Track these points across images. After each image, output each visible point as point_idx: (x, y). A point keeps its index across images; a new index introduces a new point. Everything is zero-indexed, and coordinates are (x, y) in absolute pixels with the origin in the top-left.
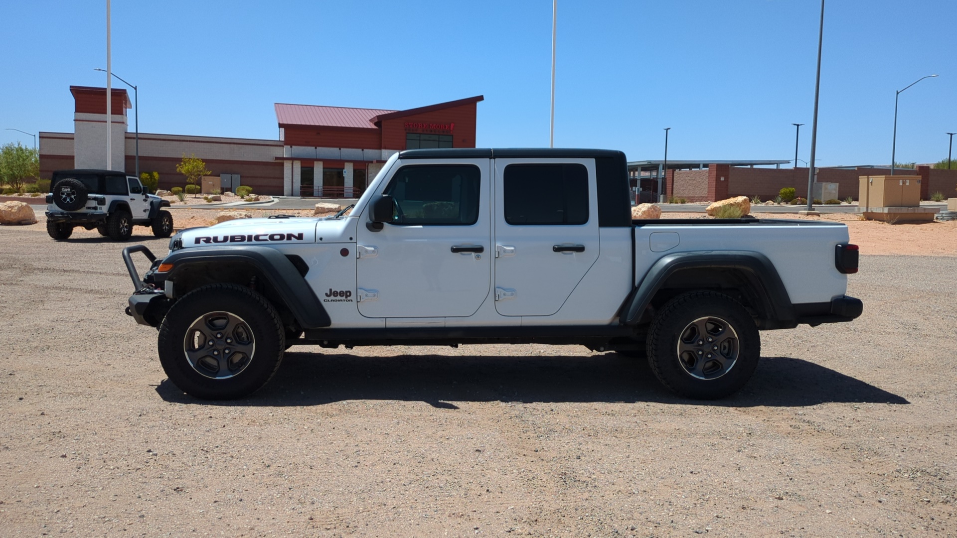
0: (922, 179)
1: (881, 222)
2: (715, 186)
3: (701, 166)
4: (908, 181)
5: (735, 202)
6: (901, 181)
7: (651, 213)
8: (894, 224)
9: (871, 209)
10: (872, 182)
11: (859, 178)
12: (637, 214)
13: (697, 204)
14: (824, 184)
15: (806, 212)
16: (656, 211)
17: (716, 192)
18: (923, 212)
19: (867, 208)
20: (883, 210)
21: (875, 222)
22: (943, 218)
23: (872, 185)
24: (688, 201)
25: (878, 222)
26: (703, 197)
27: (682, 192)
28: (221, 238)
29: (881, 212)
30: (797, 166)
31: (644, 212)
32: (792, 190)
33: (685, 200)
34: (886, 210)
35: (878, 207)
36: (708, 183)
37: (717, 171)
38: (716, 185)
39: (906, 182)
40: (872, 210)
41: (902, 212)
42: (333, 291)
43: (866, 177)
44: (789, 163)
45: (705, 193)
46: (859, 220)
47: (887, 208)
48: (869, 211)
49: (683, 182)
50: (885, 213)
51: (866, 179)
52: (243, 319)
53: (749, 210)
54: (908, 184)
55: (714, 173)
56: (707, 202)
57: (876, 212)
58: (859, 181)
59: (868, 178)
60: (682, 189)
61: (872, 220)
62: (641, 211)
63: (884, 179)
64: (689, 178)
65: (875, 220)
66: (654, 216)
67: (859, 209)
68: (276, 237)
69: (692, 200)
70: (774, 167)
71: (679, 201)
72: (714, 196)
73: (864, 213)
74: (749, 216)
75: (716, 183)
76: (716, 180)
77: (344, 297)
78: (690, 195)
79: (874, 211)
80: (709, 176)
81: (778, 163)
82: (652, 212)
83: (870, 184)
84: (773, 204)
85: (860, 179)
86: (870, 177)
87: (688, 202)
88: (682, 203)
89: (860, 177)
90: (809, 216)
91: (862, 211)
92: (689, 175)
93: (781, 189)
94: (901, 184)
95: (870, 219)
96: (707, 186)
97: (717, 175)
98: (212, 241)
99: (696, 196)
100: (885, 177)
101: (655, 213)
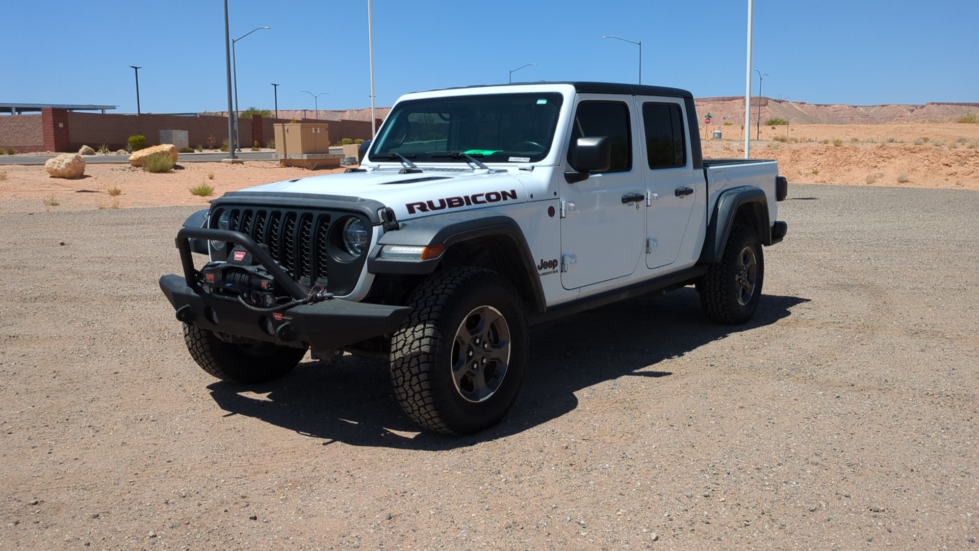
0: (329, 127)
1: (301, 169)
2: (53, 134)
3: (14, 110)
4: (318, 129)
5: (162, 151)
6: (313, 129)
7: (76, 165)
8: (313, 170)
9: (289, 156)
10: (288, 130)
11: (273, 126)
12: (59, 167)
13: (32, 155)
14: (174, 131)
15: (231, 160)
16: (81, 162)
17: (55, 141)
18: (333, 158)
19: (285, 154)
20: (302, 157)
21: (295, 168)
22: (344, 163)
23: (288, 132)
24: (16, 151)
25: (297, 168)
26: (39, 146)
27: (6, 141)
28: (437, 204)
29: (301, 158)
30: (141, 113)
31: (69, 164)
32: (141, 138)
33: (14, 150)
34: (305, 157)
35: (296, 153)
36: (44, 130)
37: (53, 115)
38: (54, 132)
39: (317, 130)
40: (291, 156)
41: (318, 158)
42: (544, 262)
43: (281, 124)
44: (115, 108)
45: (40, 141)
46: (279, 167)
47: (306, 155)
48: (288, 158)
49: (7, 129)
50: (304, 160)
51: (282, 127)
52: (501, 313)
53: (177, 159)
54: (318, 132)
55: (50, 118)
56: (46, 153)
57: (294, 158)
58: (274, 129)
59: (283, 126)
60: (6, 137)
61: (292, 167)
62: (64, 163)
63: (300, 126)
64: (14, 124)
65: (294, 167)
66: (79, 168)
67: (276, 156)
68: (493, 197)
69: (22, 150)
70: (100, 112)
71: (4, 152)
72: (54, 145)
73: (281, 160)
74: (178, 166)
75: (54, 130)
76: (54, 127)
77: (552, 268)
78: (18, 145)
79: (293, 158)
80: (43, 122)
81: (103, 108)
82: (77, 163)
83: (286, 132)
84: (125, 154)
85: (275, 127)
86: (285, 124)
87: (18, 153)
88: (10, 154)
89: (274, 124)
90: (235, 164)
91: (279, 158)
92: (14, 120)
93: (129, 137)
94: (314, 131)
95: (288, 166)
96: (42, 134)
97: (54, 121)
98: (428, 208)
99: (28, 145)
100: (301, 125)
101: (80, 166)
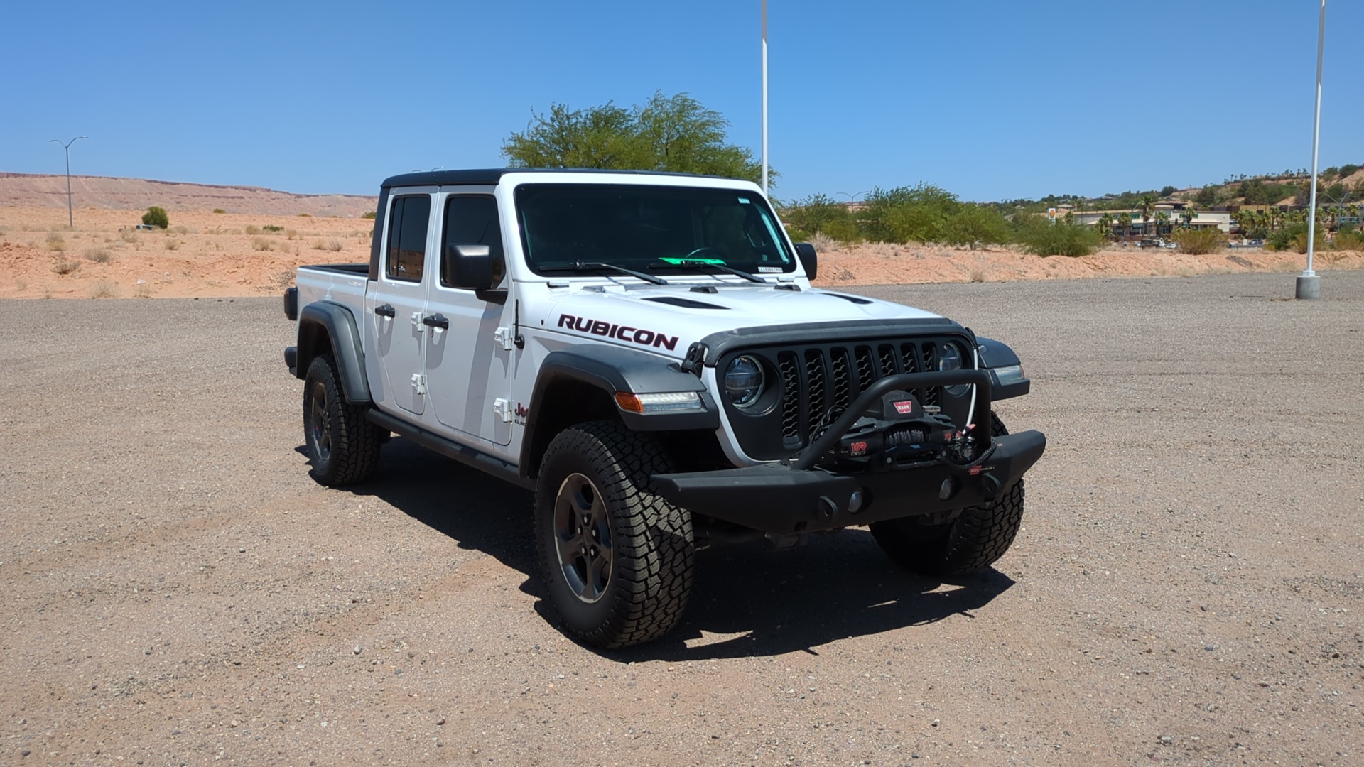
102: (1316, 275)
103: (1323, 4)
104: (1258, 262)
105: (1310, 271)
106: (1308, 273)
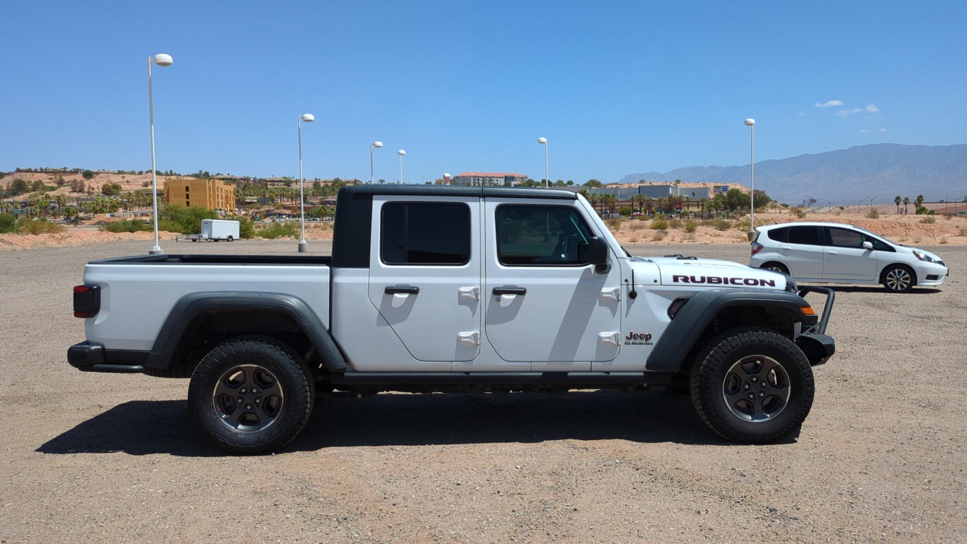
102: (161, 249)
103: (150, 74)
104: (15, 242)
105: (157, 246)
106: (157, 248)
